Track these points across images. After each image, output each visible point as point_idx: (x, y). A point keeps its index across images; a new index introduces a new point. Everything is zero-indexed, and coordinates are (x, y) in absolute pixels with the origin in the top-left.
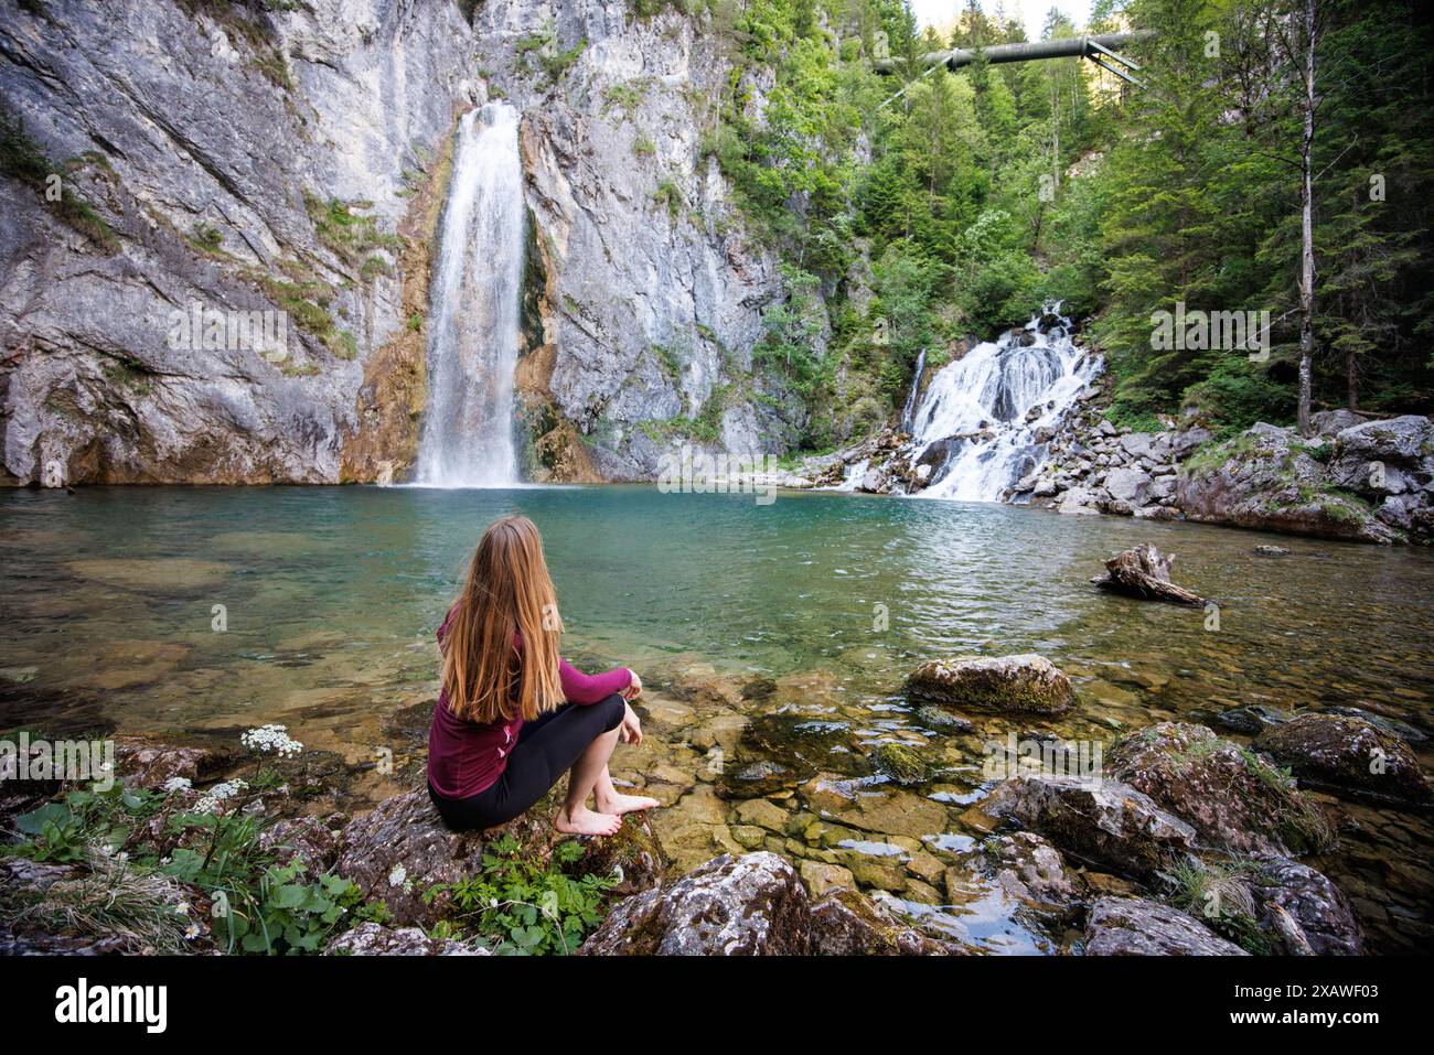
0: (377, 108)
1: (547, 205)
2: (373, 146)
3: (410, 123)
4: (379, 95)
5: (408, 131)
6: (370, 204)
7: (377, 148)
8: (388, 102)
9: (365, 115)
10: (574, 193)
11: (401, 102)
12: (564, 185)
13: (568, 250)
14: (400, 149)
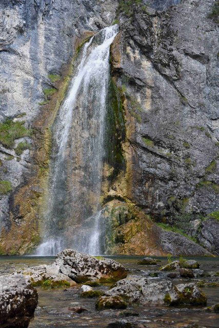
0: (28, 63)
1: (132, 83)
2: (26, 84)
3: (47, 64)
4: (29, 56)
5: (46, 69)
6: (24, 114)
7: (28, 84)
8: (34, 59)
9: (23, 69)
10: (155, 66)
11: (41, 55)
12: (146, 64)
13: (152, 105)
14: (41, 80)
